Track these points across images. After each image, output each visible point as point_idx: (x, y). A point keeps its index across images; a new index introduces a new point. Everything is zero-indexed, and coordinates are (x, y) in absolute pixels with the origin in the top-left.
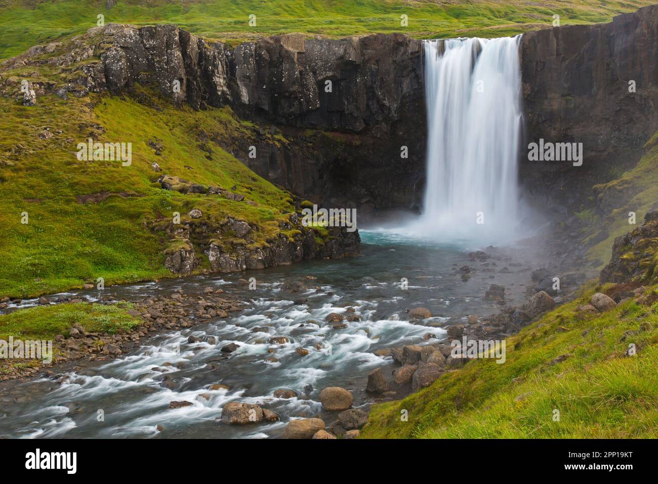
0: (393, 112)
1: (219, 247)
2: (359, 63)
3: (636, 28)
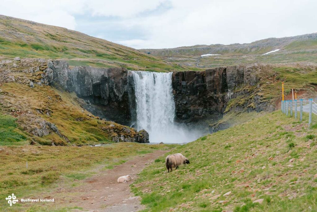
0: (120, 98)
1: (124, 136)
2: (108, 78)
3: (214, 74)
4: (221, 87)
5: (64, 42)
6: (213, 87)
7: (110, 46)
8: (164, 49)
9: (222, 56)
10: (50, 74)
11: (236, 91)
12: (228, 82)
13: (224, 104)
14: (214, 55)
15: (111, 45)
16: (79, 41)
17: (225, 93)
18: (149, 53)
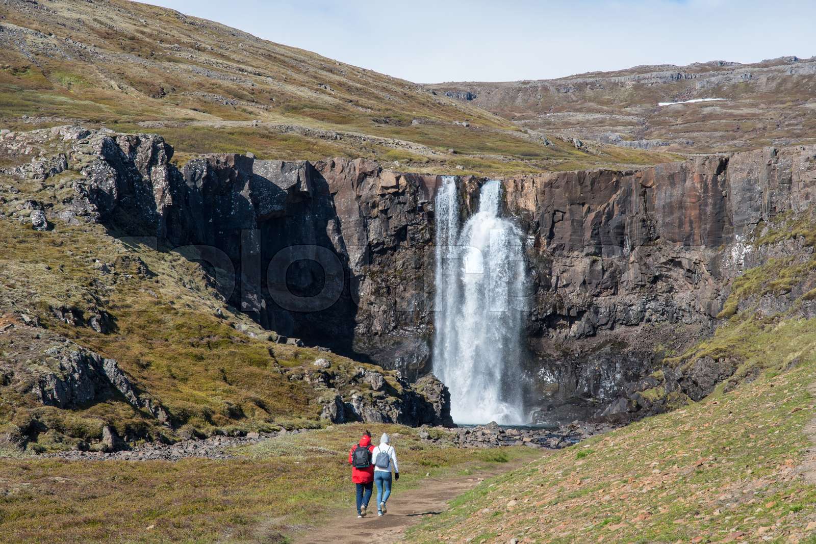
1: (363, 398)
2: (311, 195)
3: (685, 181)
4: (708, 226)
5: (170, 60)
6: (681, 225)
7: (331, 75)
8: (525, 83)
9: (730, 103)
10: (104, 183)
11: (765, 241)
12: (734, 208)
13: (721, 284)
14: (700, 100)
15: (331, 71)
16: (223, 56)
17: (724, 248)
18: (470, 97)
